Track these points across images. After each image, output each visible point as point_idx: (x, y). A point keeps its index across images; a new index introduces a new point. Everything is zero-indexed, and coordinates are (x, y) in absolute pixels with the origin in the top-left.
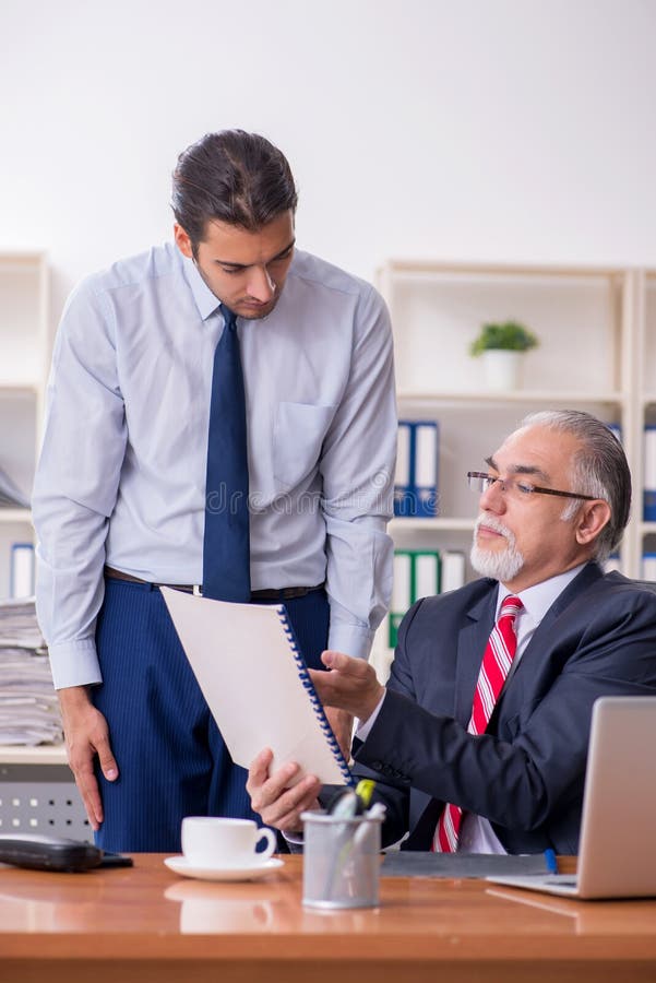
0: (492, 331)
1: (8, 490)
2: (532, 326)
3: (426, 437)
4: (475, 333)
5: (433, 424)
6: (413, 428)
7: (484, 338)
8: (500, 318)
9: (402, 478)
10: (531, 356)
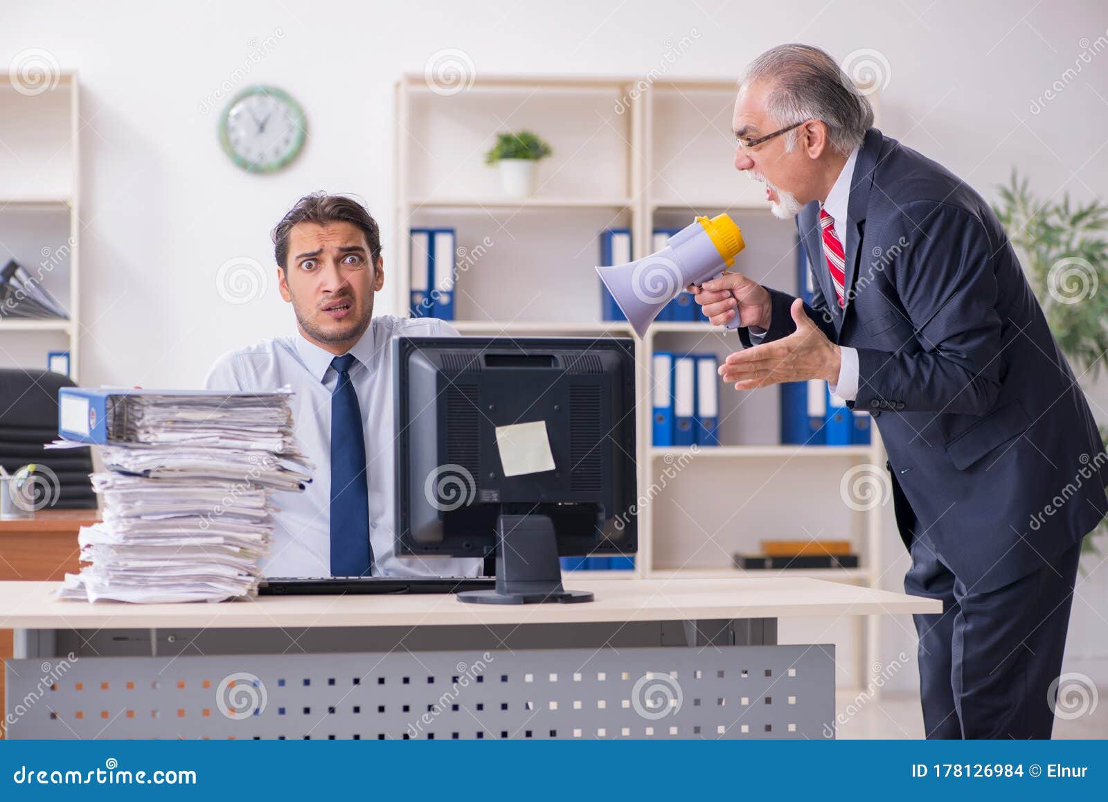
0: (506, 139)
1: (47, 303)
2: (545, 136)
3: (444, 243)
4: (490, 143)
5: (450, 231)
6: (431, 235)
7: (499, 147)
8: (513, 128)
9: (422, 284)
10: (545, 164)
